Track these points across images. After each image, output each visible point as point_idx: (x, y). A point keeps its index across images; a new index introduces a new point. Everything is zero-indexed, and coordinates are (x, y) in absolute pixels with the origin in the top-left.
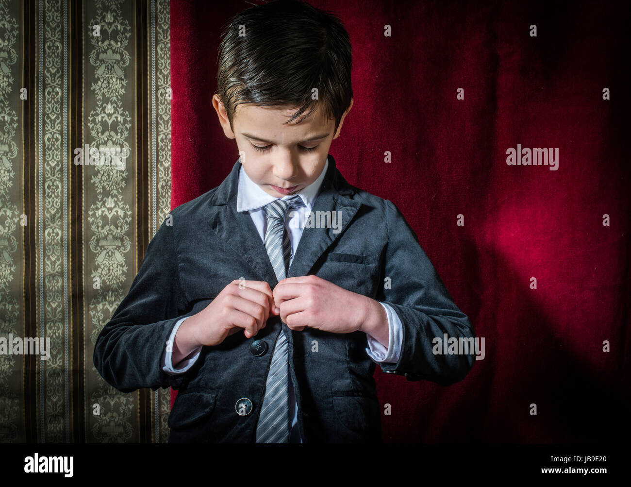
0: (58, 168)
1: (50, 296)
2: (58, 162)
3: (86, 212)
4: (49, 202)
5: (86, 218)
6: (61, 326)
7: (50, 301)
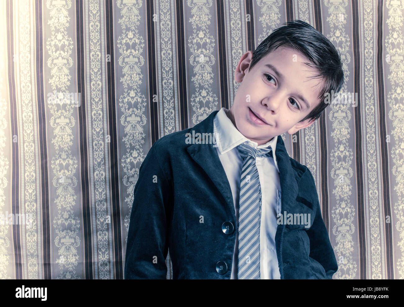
0: (101, 133)
1: (99, 214)
2: (101, 128)
3: (120, 160)
4: (96, 154)
5: (120, 164)
6: (107, 233)
7: (99, 217)
